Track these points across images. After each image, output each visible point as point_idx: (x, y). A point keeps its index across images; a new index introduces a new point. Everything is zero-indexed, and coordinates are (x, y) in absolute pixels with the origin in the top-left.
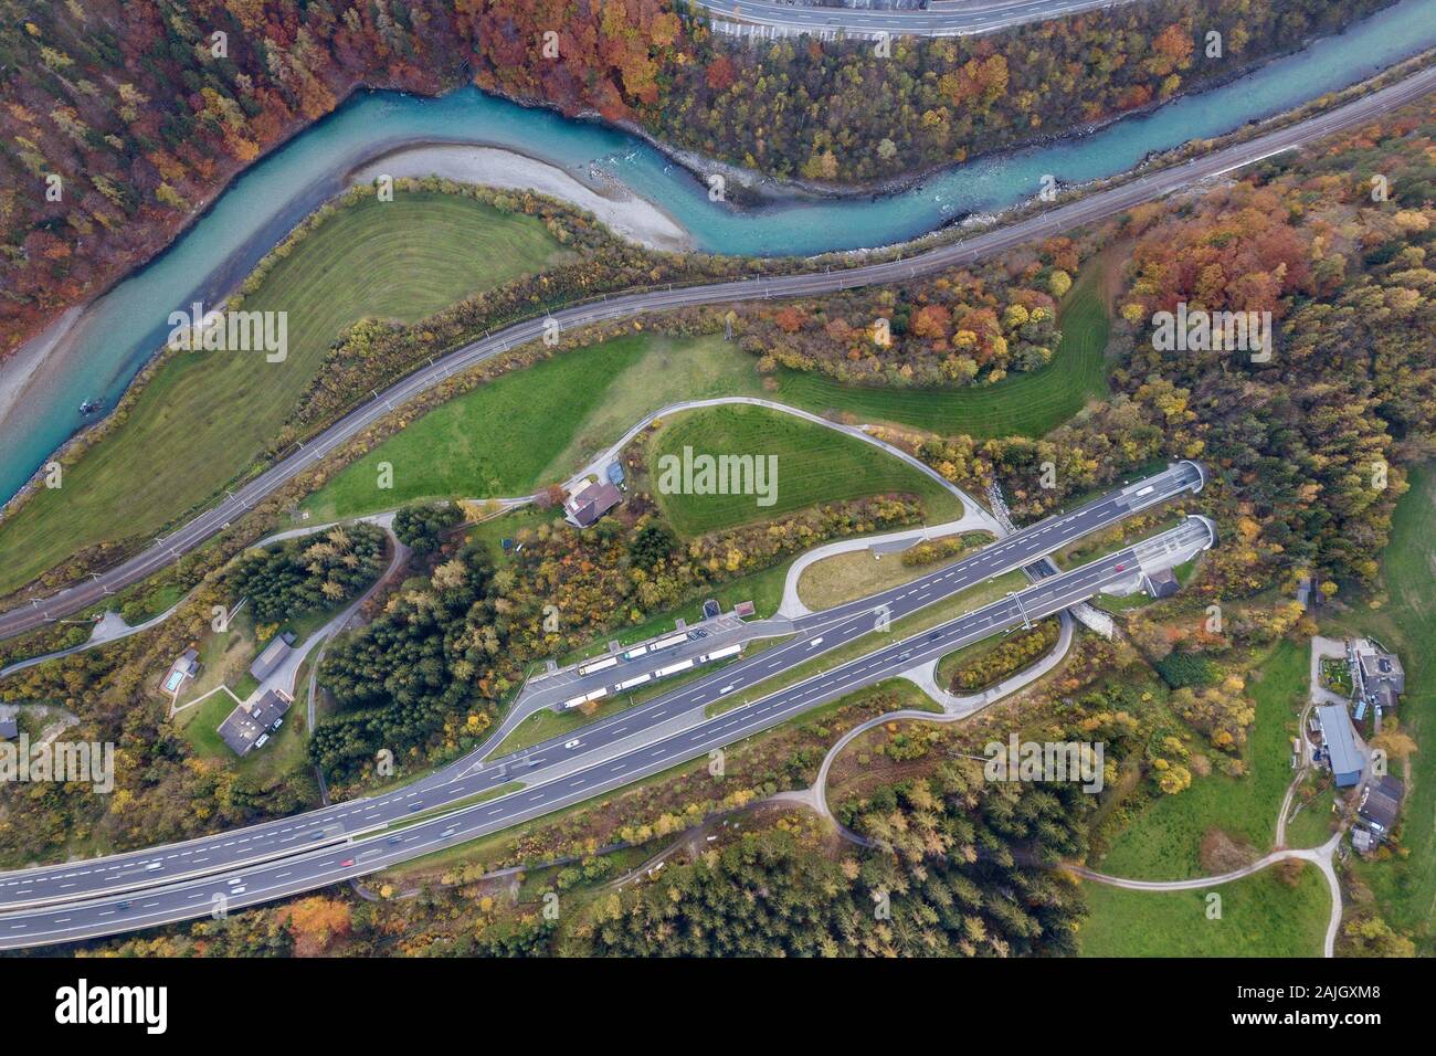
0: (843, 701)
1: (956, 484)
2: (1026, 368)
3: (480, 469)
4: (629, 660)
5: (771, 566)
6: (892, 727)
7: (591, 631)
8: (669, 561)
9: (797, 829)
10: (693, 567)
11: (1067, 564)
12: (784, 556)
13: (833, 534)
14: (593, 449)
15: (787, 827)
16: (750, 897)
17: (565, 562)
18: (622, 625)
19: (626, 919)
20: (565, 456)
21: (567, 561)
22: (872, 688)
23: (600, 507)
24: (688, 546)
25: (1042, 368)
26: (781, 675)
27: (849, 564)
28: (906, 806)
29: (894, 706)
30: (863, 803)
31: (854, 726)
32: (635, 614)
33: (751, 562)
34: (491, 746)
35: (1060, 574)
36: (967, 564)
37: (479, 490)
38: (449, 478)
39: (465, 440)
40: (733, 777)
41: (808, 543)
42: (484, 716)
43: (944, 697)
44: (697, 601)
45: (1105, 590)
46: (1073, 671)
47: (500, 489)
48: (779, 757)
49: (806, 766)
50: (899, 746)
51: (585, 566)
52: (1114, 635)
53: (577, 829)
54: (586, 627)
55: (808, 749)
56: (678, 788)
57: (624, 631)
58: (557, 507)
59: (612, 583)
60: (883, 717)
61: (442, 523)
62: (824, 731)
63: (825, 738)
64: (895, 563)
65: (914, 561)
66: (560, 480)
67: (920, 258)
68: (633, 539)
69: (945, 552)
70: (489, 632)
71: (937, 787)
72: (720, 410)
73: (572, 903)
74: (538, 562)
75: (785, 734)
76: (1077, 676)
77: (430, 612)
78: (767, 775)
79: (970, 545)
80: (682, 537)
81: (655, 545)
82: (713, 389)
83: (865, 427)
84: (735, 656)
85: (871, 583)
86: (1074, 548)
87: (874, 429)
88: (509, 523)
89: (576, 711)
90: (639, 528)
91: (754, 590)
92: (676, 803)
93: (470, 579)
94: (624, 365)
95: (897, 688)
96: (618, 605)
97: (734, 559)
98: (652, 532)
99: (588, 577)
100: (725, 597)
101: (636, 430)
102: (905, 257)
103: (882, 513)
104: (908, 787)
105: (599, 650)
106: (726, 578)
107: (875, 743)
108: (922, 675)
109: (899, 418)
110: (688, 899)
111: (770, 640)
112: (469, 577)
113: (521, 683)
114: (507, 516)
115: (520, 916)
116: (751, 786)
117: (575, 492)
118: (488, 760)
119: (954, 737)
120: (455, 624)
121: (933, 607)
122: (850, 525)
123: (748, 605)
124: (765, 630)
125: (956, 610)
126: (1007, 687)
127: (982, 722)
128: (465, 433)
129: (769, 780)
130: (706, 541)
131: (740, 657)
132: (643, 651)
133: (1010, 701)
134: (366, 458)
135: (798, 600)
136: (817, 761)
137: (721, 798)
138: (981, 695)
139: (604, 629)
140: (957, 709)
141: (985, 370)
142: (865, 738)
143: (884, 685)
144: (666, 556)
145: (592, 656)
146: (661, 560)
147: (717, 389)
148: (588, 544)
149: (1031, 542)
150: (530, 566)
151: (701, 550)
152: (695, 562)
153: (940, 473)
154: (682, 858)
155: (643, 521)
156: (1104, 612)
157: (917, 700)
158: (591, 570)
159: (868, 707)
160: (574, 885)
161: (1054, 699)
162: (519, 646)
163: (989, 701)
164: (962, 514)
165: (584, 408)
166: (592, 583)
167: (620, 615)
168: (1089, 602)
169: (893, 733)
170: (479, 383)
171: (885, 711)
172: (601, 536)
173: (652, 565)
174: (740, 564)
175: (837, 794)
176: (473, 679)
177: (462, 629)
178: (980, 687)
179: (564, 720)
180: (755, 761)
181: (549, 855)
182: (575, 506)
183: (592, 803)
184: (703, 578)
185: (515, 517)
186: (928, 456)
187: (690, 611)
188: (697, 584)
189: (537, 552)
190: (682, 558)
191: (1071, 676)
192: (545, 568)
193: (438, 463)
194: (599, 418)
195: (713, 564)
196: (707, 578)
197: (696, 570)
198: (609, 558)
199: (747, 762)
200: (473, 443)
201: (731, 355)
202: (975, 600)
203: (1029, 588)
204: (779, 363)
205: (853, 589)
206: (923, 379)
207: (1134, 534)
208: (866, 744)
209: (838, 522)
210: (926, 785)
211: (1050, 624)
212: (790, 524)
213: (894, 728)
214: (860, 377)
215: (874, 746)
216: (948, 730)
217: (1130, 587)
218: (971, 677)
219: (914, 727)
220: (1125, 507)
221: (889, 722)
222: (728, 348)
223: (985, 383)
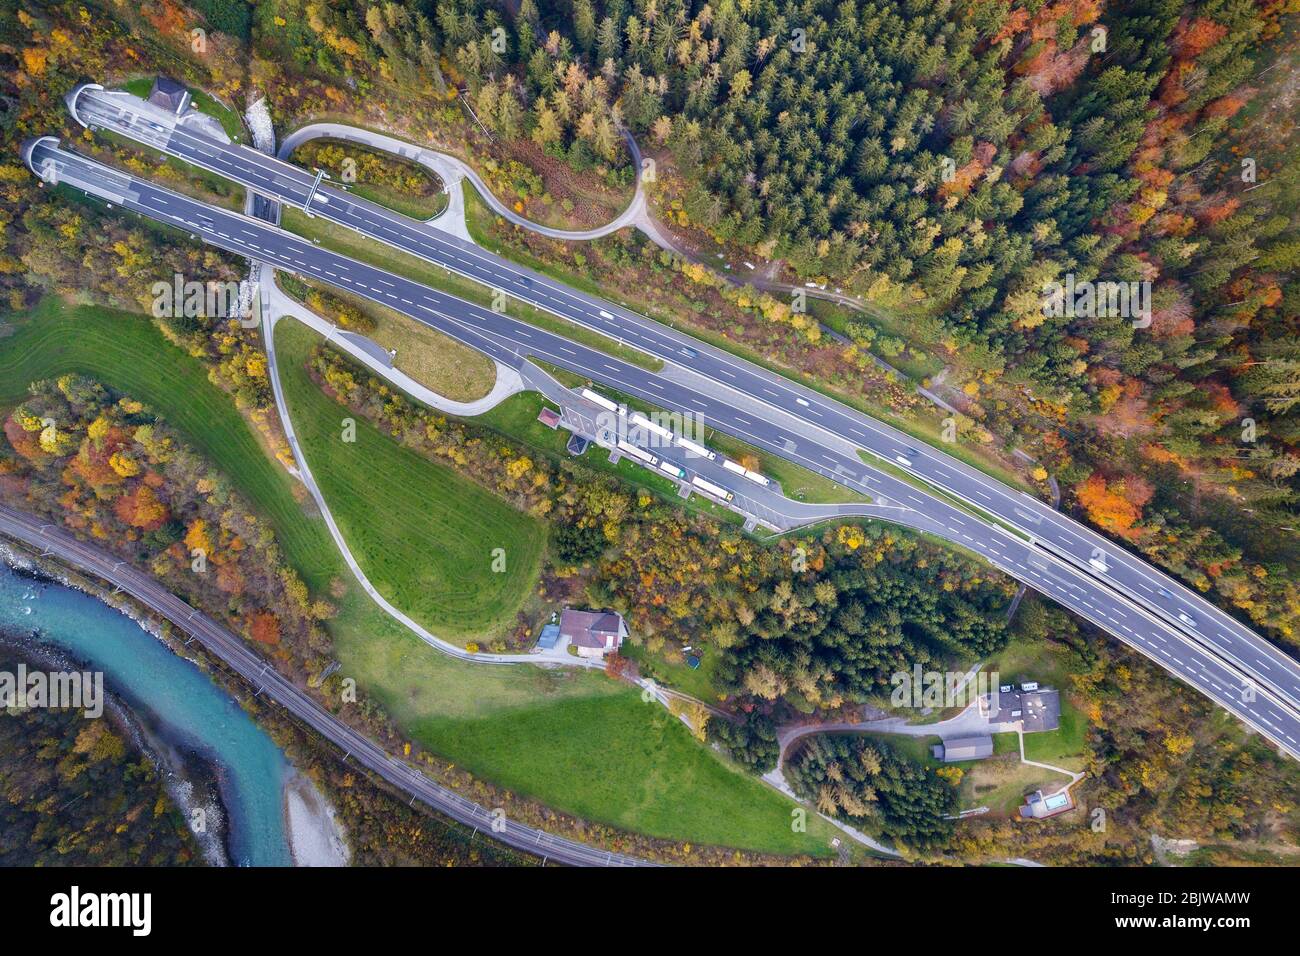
0: (541, 268)
1: (262, 348)
2: (98, 387)
3: (658, 748)
4: (683, 470)
5: (493, 431)
6: (519, 207)
7: (692, 522)
8: (576, 519)
9: (675, 205)
10: (561, 494)
11: (235, 191)
12: (472, 429)
13: (412, 408)
14: (548, 677)
15: (682, 215)
16: (765, 186)
17: (661, 601)
18: (663, 503)
19: (880, 267)
20: (579, 691)
21: (659, 599)
22: (506, 254)
23: (590, 619)
24: (547, 515)
25: (84, 373)
26: (571, 338)
27: (424, 370)
28: (569, 133)
29: (500, 222)
30: (602, 172)
31: (551, 239)
32: (644, 501)
33: (506, 451)
34: (856, 509)
35: (251, 189)
36: (322, 273)
37: (677, 730)
38: (691, 764)
39: (647, 785)
40: (687, 296)
41: (442, 421)
42: (841, 538)
43: (453, 188)
44: (583, 463)
45: (225, 139)
46: (323, 103)
47: (658, 714)
48: (636, 276)
49: (621, 246)
50: (528, 186)
51: (648, 582)
52: (257, 98)
53: (850, 377)
54: (694, 530)
55: (606, 259)
56: (739, 330)
57: (665, 496)
58: (624, 655)
59: (639, 546)
60: (519, 222)
61: (732, 734)
62: (580, 259)
63: (583, 253)
64: (383, 333)
65: (364, 320)
66: (602, 675)
67: (99, 572)
68: (587, 566)
69: (331, 303)
70: (777, 605)
71: (528, 123)
72: (404, 607)
73: (906, 324)
74: (683, 623)
75: (613, 289)
76: (323, 96)
77: (810, 668)
78: (658, 270)
79: (303, 287)
80: (545, 526)
81: (573, 543)
82: (393, 632)
83: (293, 471)
84: (594, 389)
85: (422, 338)
86: (216, 199)
87: (286, 462)
88: (676, 678)
89: (764, 470)
90: (574, 570)
91: (528, 426)
92: (753, 320)
93: (752, 662)
94: (453, 725)
95: (484, 234)
96: (651, 523)
97: (518, 468)
98: (566, 557)
99: (655, 570)
100: (557, 443)
101: (497, 658)
102: (111, 587)
103: (351, 385)
104: (553, 146)
105: (700, 502)
106: (541, 458)
107: (546, 210)
108: (452, 223)
109: (257, 451)
110: (817, 234)
111: (553, 374)
112: (751, 665)
113: (787, 536)
114: (672, 686)
115: (954, 354)
116: (680, 275)
117: (598, 652)
118: (870, 500)
119: (476, 150)
120: (799, 638)
121: (388, 268)
122: (389, 401)
123: (543, 419)
124: (549, 387)
125: (370, 247)
126: (392, 146)
127: (440, 138)
128: (642, 791)
129: (661, 265)
130: (528, 505)
131: (591, 384)
132: (665, 466)
133: (400, 132)
134: (744, 846)
135: (498, 383)
136: (608, 241)
137: (712, 289)
138: (420, 160)
139: (680, 514)
140: (452, 170)
141: (133, 421)
142: (548, 221)
143: (493, 246)
144: (572, 526)
145: (711, 502)
146: (581, 526)
147: (390, 627)
148: (629, 598)
149: (248, 239)
150: (693, 625)
151: (538, 502)
152: (554, 497)
153: (267, 371)
154: (788, 273)
155: (565, 573)
156: (246, 124)
157: (477, 208)
158: (647, 573)
159: (524, 243)
160: (892, 336)
161: (361, 97)
162: (763, 568)
163: (418, 150)
164: (282, 320)
165: (523, 719)
166: (656, 561)
167: (657, 513)
168: (251, 143)
169: (523, 202)
170: (591, 826)
171: (513, 226)
172: (612, 595)
173: (592, 530)
174: (518, 458)
175: (617, 200)
176: (823, 577)
177: (796, 628)
178: (413, 167)
179: (780, 473)
180: (658, 291)
181: (892, 377)
182: (610, 640)
183: (818, 385)
184: (560, 477)
185: (667, 678)
186: (261, 394)
187: (596, 459)
188: (570, 476)
189: (676, 631)
190: (562, 510)
191: (329, 101)
192: (682, 612)
193: (688, 785)
194: (518, 698)
195: (541, 480)
196: (557, 473)
197: (560, 489)
198: (623, 569)
199: (664, 297)
200: (643, 775)
201: (348, 647)
202: (347, 240)
203: (289, 204)
204: (311, 600)
205: (441, 347)
206: (198, 464)
207: (150, 159)
208: (554, 215)
209: (398, 413)
210: (536, 132)
211: (302, 158)
212: (440, 451)
213: (519, 204)
214: (252, 520)
215: (548, 207)
216: (476, 160)
217: (201, 121)
218: (413, 182)
219: (501, 189)
220: (133, 187)
221: (518, 214)
222: (344, 655)
223: (148, 409)
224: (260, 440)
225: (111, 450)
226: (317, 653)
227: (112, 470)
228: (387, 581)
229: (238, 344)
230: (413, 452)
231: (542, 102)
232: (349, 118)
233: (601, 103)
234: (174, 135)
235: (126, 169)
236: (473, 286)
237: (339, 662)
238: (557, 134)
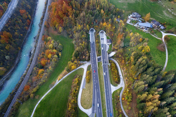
1: (77, 68)
2: (61, 49)
11: (100, 54)
13: (76, 96)
22: (113, 100)
25: (63, 47)
27: (84, 95)
28: (144, 101)
29: (119, 97)
35: (101, 56)
36: (93, 71)
43: (119, 86)
45: (107, 50)
46: (121, 61)
50: (128, 99)
52: (116, 52)
60: (120, 100)
64: (88, 85)
65: (89, 81)
69: (89, 74)
71: (141, 93)
76: (122, 60)
79: (90, 69)
83: (57, 81)
85: (90, 92)
86: (97, 53)
87: (58, 79)
95: (114, 95)
102: (31, 64)
103: (76, 83)
104: (139, 100)
107: (126, 104)
108: (113, 89)
109: (59, 74)
119: (129, 87)
121: (100, 81)
122: (76, 91)
125: (102, 77)
126: (120, 74)
127: (126, 80)
133: (123, 74)
138: (121, 79)
140: (122, 84)
141: (58, 55)
142: (124, 106)
143: (113, 97)
149: (93, 59)
153: (73, 69)
156: (111, 52)
157: (118, 92)
159: (117, 103)
161: (125, 66)
163: (122, 78)
164: (83, 68)
168: (108, 54)
169: (125, 99)
171: (119, 99)
178: (119, 78)
186: (69, 70)
191: (122, 61)
201: (26, 104)
202: (101, 72)
203: (102, 62)
204: (33, 93)
205: (90, 96)
206: (53, 66)
207: (99, 42)
208: (126, 106)
209: (74, 94)
210: (140, 95)
211: (110, 61)
212: (70, 104)
213: (124, 99)
214: (46, 77)
215: (127, 105)
216: (127, 88)
217: (108, 47)
218: (116, 79)
219: (125, 94)
220: (94, 42)
221: (122, 100)
222: (24, 104)
223: (60, 56)
224: (61, 74)
225: (52, 53)
226: (23, 98)
227: (48, 55)
228: (41, 106)
229: (76, 64)
230: (68, 100)
231: (147, 93)
232: (121, 66)
233: (155, 104)
234: (104, 44)
235: (95, 40)
236: (104, 97)
237: (22, 103)
238: (142, 99)
